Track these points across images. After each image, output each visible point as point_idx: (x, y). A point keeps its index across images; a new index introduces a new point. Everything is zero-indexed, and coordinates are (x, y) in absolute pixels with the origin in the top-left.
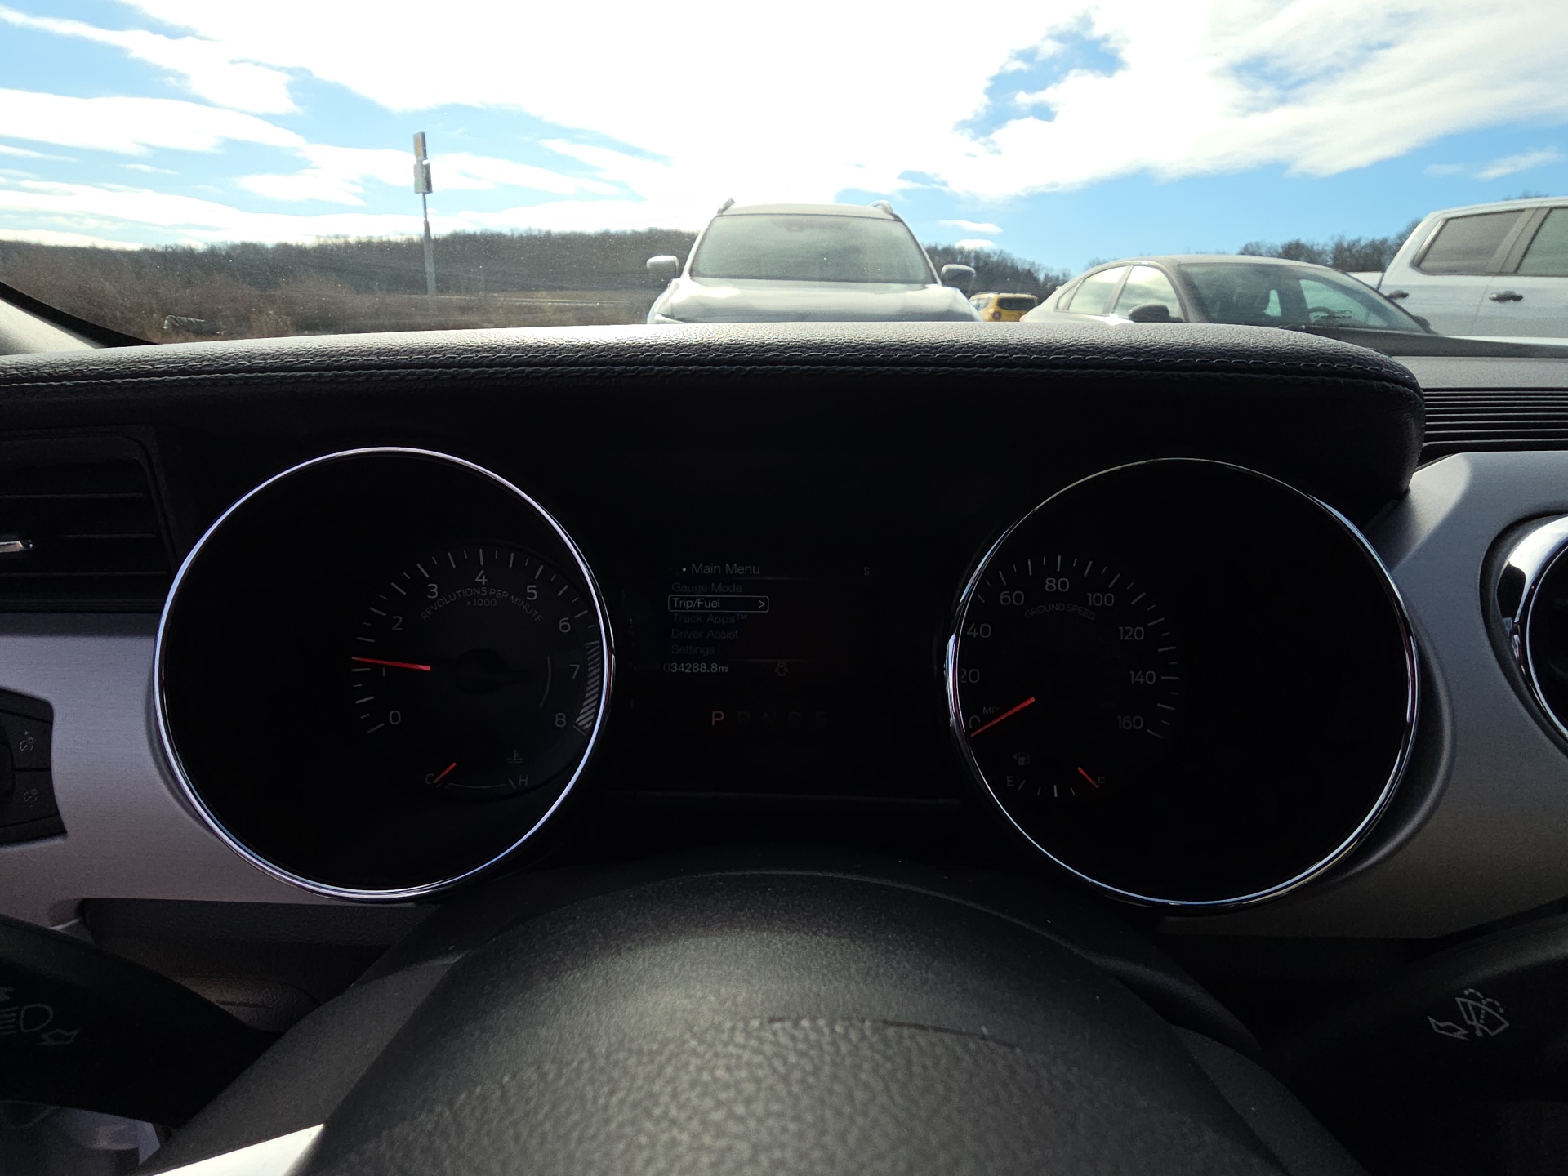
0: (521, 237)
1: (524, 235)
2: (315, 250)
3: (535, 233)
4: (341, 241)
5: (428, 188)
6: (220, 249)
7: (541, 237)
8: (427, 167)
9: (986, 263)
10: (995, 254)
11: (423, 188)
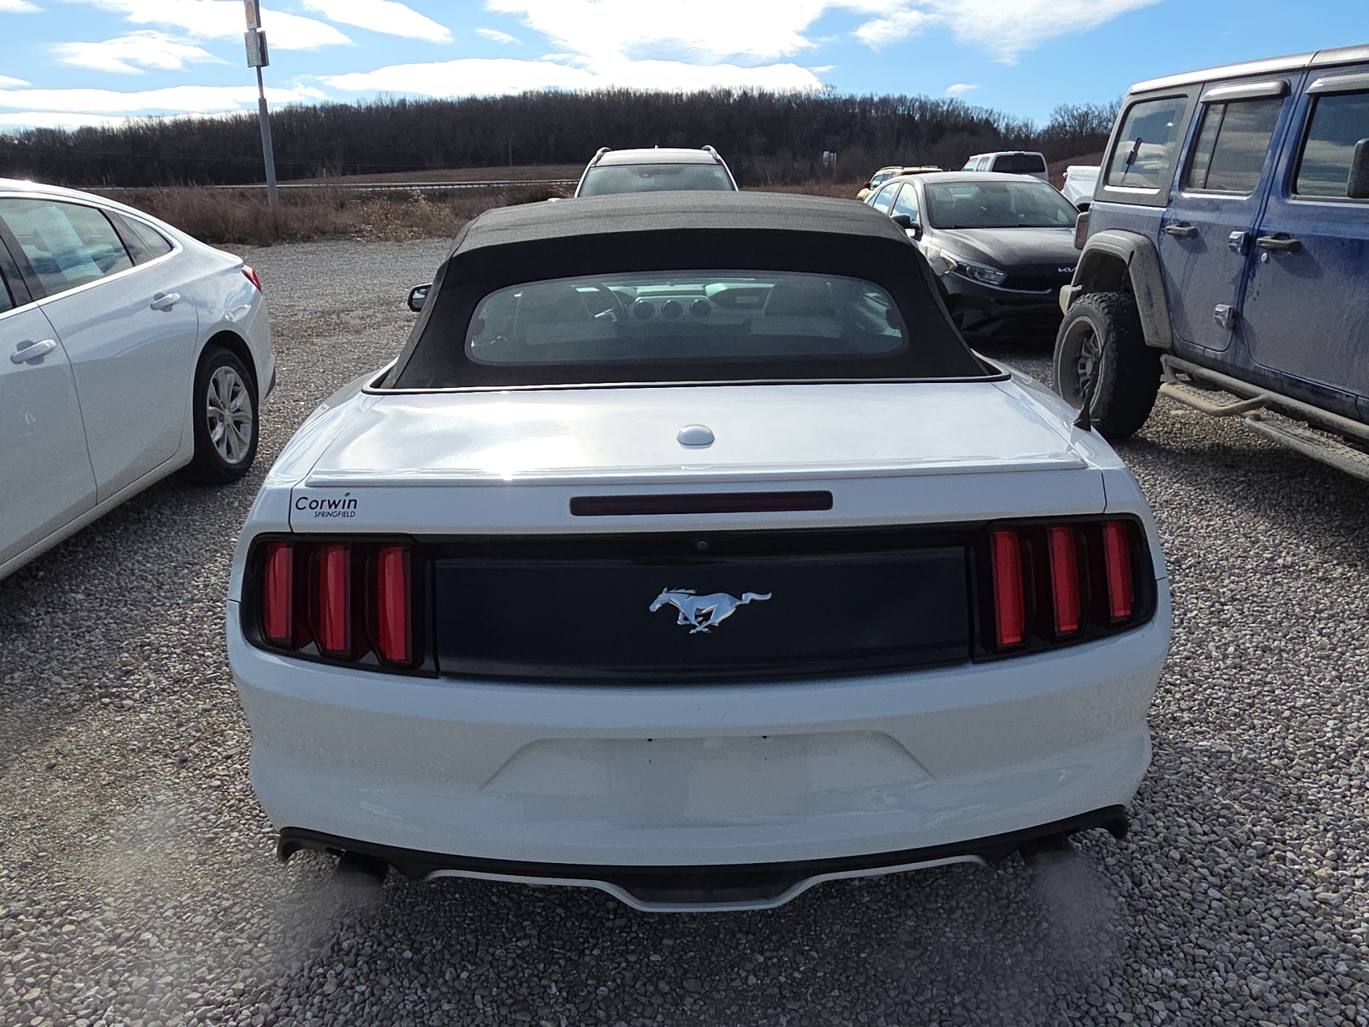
0: (369, 109)
1: (374, 106)
2: (124, 133)
3: (387, 102)
4: (155, 121)
5: (264, 61)
6: (11, 138)
7: (393, 108)
8: (262, 36)
9: (934, 115)
10: (944, 103)
11: (257, 60)
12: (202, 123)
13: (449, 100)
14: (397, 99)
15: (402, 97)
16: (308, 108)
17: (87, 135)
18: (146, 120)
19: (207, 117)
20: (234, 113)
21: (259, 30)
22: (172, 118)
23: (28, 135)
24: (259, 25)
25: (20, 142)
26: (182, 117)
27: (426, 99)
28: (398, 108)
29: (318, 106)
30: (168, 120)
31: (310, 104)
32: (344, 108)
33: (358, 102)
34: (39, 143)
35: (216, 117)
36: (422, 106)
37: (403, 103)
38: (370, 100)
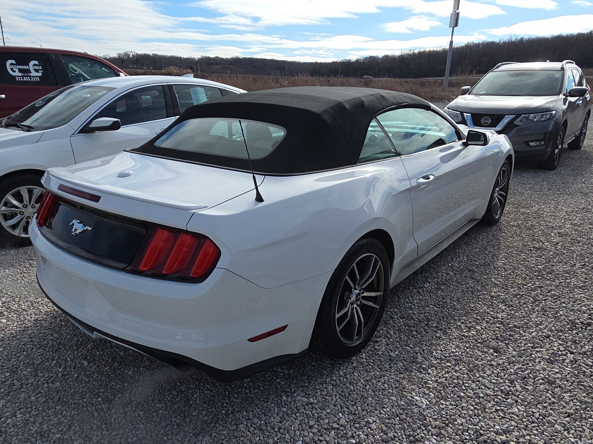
0: (504, 43)
2: (399, 57)
3: (514, 39)
5: (456, 25)
6: (361, 60)
8: (458, 14)
11: (453, 24)
12: (429, 52)
13: (546, 37)
14: (519, 38)
15: (522, 37)
16: (476, 44)
17: (386, 58)
18: (408, 52)
19: (432, 50)
20: (443, 48)
21: (457, 11)
22: (418, 51)
23: (366, 59)
24: (458, 9)
25: (363, 61)
26: (422, 50)
27: (534, 37)
28: (519, 42)
29: (481, 43)
30: (416, 51)
31: (477, 42)
32: (493, 43)
33: (500, 40)
34: (369, 61)
35: (435, 49)
36: (532, 40)
37: (522, 39)
38: (506, 39)
